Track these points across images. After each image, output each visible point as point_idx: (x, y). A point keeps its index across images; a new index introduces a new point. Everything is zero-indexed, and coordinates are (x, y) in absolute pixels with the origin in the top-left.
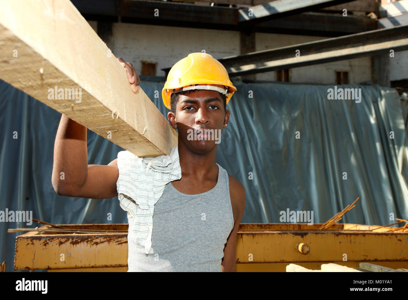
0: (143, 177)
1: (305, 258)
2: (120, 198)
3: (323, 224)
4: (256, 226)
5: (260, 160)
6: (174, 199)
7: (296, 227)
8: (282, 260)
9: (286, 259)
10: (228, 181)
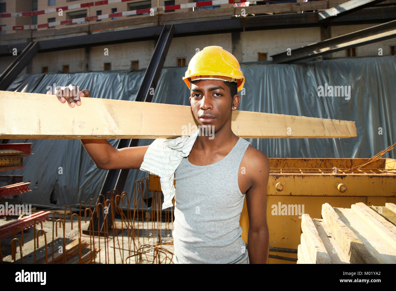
1: (343, 194)
3: (369, 159)
4: (319, 160)
5: (333, 110)
7: (349, 161)
8: (325, 194)
9: (328, 194)
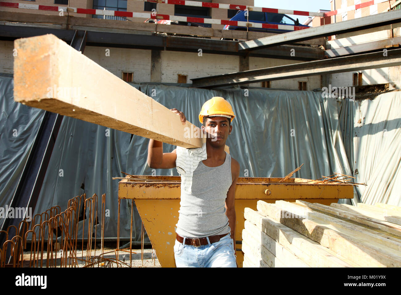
0: (188, 159)
1: (269, 197)
2: (177, 168)
6: (203, 169)
7: (267, 179)
8: (256, 198)
9: (258, 197)
10: (231, 161)
